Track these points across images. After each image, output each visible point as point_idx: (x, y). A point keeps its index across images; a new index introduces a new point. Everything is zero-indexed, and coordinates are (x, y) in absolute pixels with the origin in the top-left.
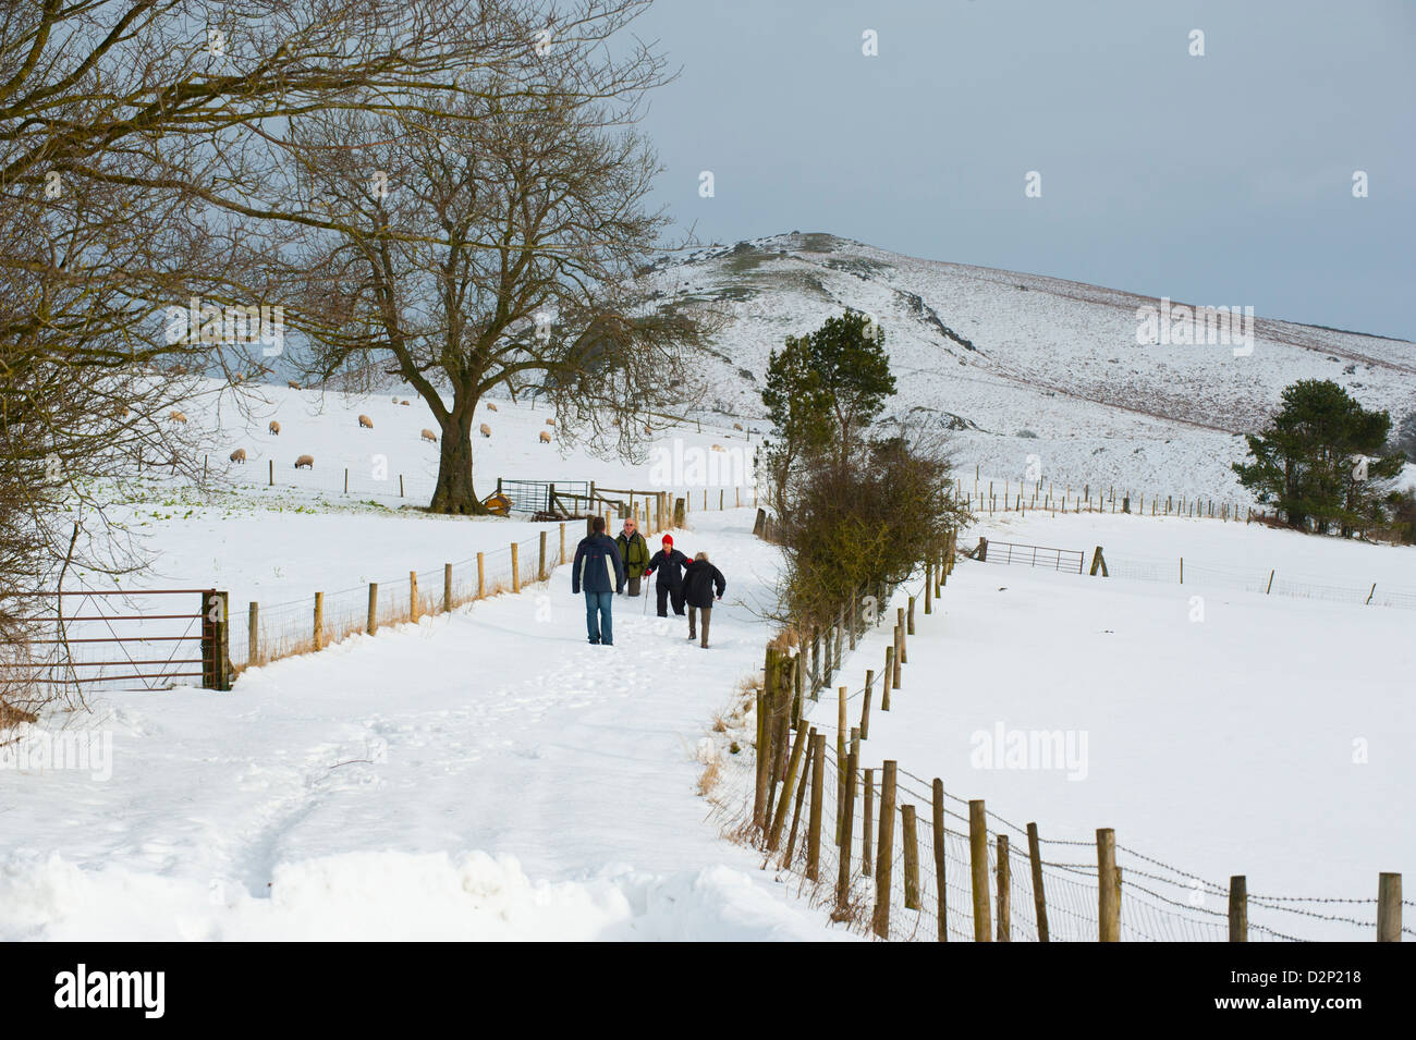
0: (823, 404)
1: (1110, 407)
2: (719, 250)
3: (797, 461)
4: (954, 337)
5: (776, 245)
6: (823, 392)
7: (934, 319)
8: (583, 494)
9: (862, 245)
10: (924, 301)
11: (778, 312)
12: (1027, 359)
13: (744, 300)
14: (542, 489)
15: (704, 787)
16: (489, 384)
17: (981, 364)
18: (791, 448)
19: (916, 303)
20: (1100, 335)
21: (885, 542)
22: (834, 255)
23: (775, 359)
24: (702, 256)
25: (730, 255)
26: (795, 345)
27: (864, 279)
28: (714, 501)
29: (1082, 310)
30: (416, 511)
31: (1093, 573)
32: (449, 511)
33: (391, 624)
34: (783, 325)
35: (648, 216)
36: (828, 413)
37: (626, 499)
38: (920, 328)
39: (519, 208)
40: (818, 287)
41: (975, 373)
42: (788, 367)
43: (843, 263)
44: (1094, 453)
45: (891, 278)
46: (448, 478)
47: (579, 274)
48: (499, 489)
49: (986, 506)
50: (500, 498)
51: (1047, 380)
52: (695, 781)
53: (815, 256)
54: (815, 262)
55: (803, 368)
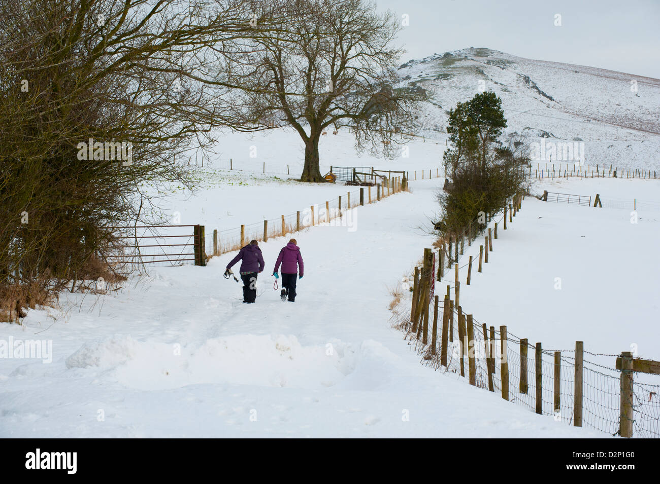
0: (473, 132)
1: (616, 126)
2: (437, 56)
3: (463, 157)
4: (544, 95)
5: (463, 53)
6: (474, 127)
7: (535, 87)
8: (368, 172)
9: (502, 53)
10: (531, 78)
11: (464, 84)
12: (577, 105)
13: (448, 79)
14: (350, 171)
15: (392, 306)
16: (326, 125)
17: (557, 107)
18: (460, 152)
19: (527, 80)
20: (612, 93)
21: (484, 200)
22: (490, 58)
23: (452, 112)
24: (429, 59)
25: (442, 59)
26: (461, 106)
27: (503, 69)
28: (427, 175)
29: (604, 82)
30: (294, 181)
31: (595, 206)
32: (309, 181)
33: (274, 237)
34: (465, 90)
35: (396, 50)
36: (476, 136)
37: (387, 175)
38: (529, 91)
39: (339, 47)
40: (482, 73)
41: (554, 111)
42: (458, 116)
43: (493, 62)
44: (608, 148)
45: (515, 68)
46: (309, 166)
47: (366, 75)
48: (331, 171)
49: (550, 175)
50: (332, 175)
51: (588, 114)
52: (389, 304)
53: (481, 59)
54: (480, 62)
55: (465, 116)
